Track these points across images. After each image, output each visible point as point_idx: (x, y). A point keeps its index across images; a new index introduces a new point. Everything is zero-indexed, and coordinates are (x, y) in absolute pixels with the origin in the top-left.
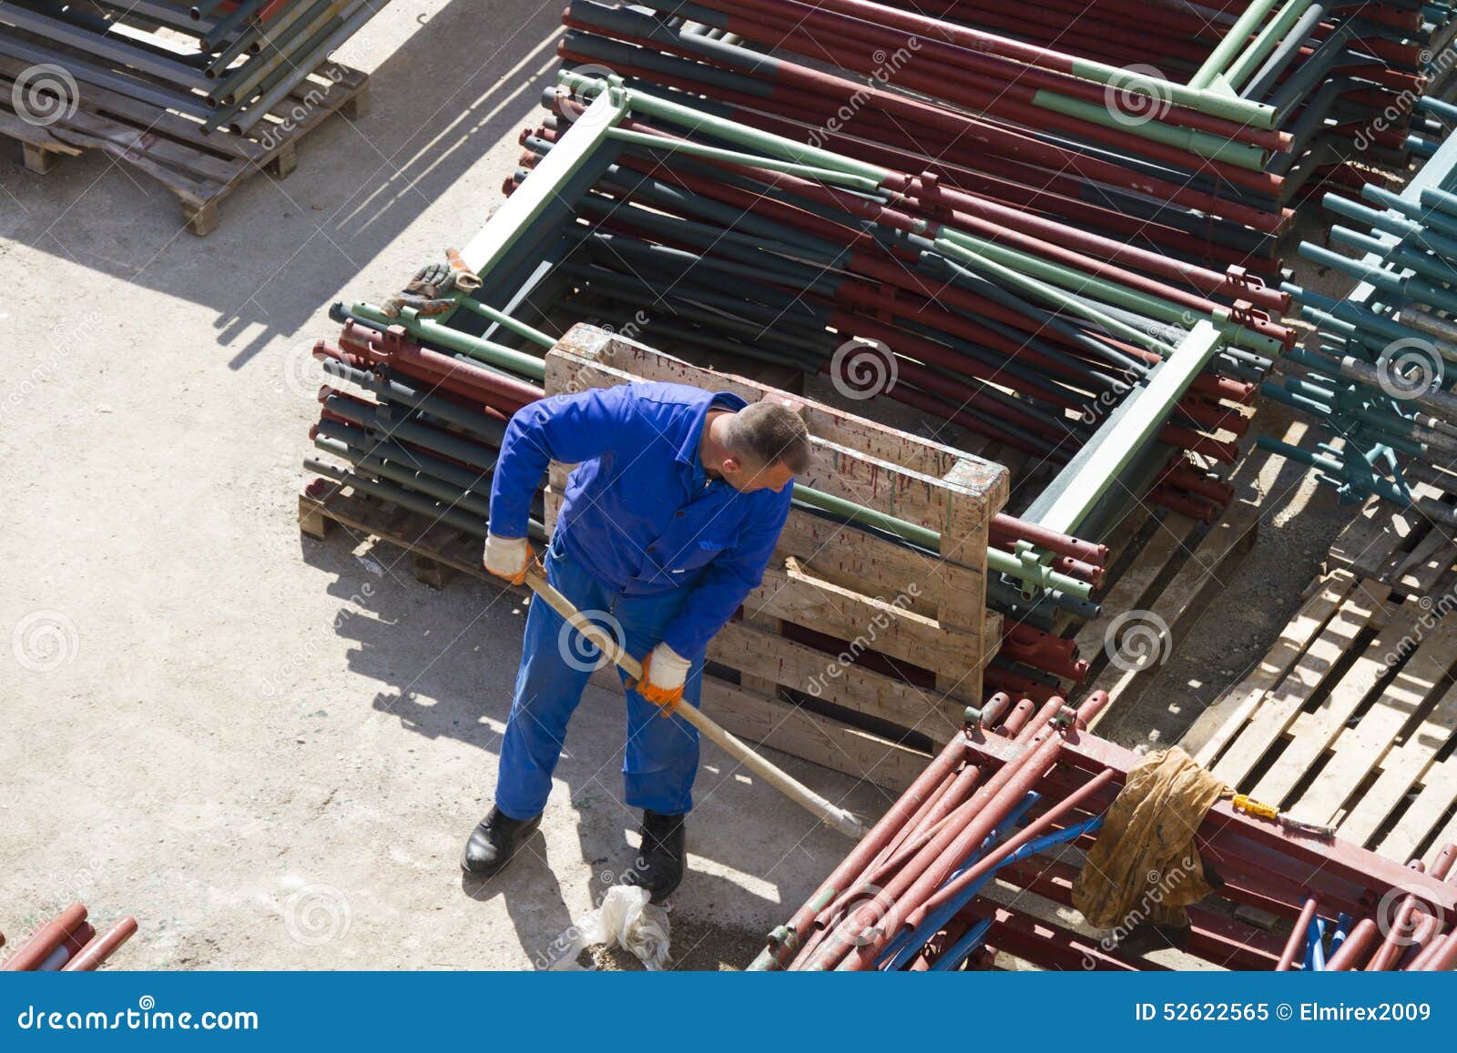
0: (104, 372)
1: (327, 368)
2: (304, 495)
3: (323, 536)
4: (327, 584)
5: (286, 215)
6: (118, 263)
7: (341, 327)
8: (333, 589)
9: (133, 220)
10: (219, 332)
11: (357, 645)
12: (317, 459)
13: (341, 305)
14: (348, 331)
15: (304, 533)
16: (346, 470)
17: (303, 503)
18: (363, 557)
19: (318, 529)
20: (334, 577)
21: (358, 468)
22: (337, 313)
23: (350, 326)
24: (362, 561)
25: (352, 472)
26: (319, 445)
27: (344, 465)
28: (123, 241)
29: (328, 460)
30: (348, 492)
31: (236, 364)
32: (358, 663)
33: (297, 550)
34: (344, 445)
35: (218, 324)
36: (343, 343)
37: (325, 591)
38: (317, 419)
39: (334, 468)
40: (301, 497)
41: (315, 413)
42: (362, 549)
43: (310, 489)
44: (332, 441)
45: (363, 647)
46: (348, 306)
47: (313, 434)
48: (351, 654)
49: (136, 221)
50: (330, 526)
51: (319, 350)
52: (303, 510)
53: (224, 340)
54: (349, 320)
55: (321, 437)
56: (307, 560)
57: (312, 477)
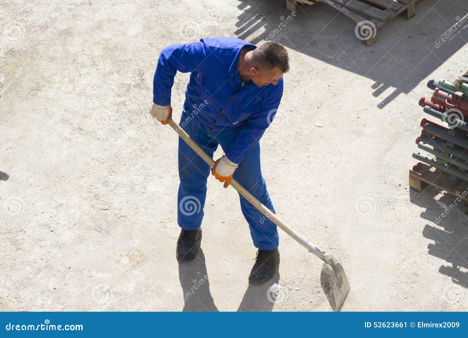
0: (320, 108)
1: (426, 111)
2: (412, 170)
3: (420, 190)
4: (421, 213)
5: (410, 37)
6: (329, 57)
7: (433, 91)
8: (423, 215)
9: (337, 36)
10: (374, 90)
11: (433, 242)
12: (419, 153)
13: (433, 81)
14: (436, 94)
15: (411, 188)
16: (432, 159)
17: (412, 174)
18: (438, 201)
19: (418, 186)
20: (424, 210)
21: (437, 158)
22: (431, 85)
23: (437, 91)
24: (438, 203)
25: (435, 160)
26: (420, 147)
27: (431, 157)
28: (331, 46)
29: (424, 154)
30: (433, 169)
31: (381, 106)
32: (433, 250)
33: (407, 196)
34: (432, 147)
35: (374, 87)
36: (433, 99)
37: (419, 216)
38: (419, 135)
39: (427, 158)
40: (410, 171)
41: (419, 131)
42: (438, 197)
43: (415, 168)
44: (427, 145)
45: (436, 243)
46: (436, 82)
47: (418, 141)
48: (430, 246)
49: (338, 37)
50: (424, 185)
51: (422, 102)
52: (411, 177)
53: (376, 94)
54: (437, 88)
55: (421, 143)
56: (411, 201)
57: (416, 162)
